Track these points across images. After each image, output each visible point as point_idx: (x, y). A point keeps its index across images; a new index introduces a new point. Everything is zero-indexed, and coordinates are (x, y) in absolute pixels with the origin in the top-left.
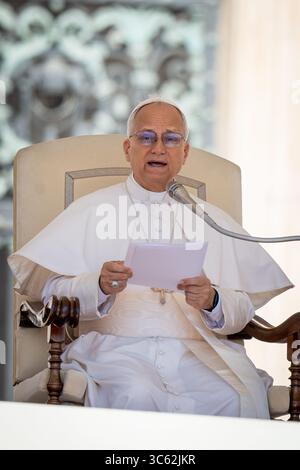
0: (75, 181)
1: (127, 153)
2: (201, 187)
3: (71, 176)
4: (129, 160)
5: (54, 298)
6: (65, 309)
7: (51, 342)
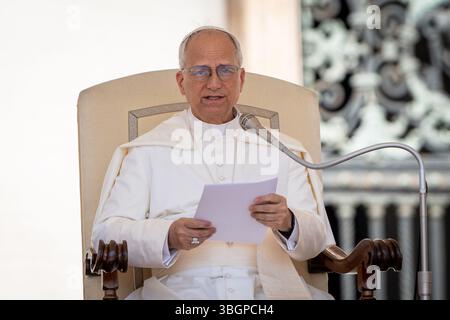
0: (139, 120)
1: (181, 86)
2: (273, 117)
3: (134, 115)
4: (183, 93)
5: (101, 242)
6: (112, 253)
7: (105, 288)
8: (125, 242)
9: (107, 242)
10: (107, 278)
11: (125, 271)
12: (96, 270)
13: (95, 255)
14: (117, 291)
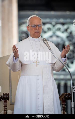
5: (3, 93)
6: (6, 96)
7: (4, 104)
8: (9, 93)
9: (5, 93)
10: (4, 102)
11: (9, 100)
12: (2, 100)
13: (2, 96)
14: (7, 105)
